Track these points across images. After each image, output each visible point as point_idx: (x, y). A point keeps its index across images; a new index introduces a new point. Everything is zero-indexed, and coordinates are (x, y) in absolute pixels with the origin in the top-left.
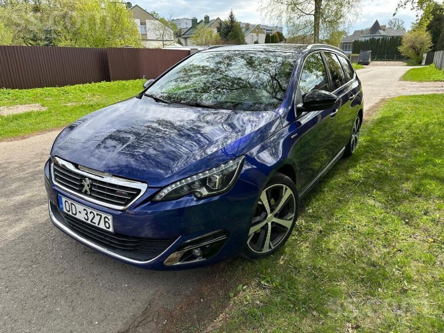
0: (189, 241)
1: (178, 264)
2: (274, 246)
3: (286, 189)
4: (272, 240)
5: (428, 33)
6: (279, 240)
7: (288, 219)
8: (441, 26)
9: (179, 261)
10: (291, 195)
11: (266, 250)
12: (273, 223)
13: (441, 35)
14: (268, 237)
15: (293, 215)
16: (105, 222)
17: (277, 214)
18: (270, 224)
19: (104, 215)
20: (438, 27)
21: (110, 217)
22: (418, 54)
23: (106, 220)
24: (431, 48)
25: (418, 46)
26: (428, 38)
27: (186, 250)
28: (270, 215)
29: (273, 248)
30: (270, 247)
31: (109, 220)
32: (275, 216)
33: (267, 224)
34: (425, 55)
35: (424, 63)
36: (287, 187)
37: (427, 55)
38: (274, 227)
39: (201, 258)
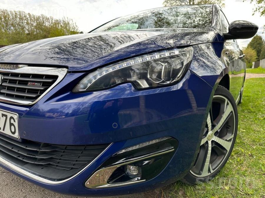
0: (124, 151)
1: (106, 186)
2: (213, 170)
3: (228, 104)
4: (211, 162)
5: (254, 51)
6: (218, 163)
7: (228, 140)
8: (261, 47)
9: (108, 182)
10: (232, 112)
11: (205, 173)
12: (213, 141)
13: (261, 52)
14: (208, 159)
15: (233, 136)
16: (11, 124)
17: (217, 132)
18: (210, 142)
19: (9, 115)
20: (259, 48)
21: (16, 117)
22: (249, 62)
23: (12, 121)
24: (257, 59)
25: (249, 58)
26: (254, 54)
27: (118, 166)
28: (210, 133)
29: (212, 171)
30: (209, 171)
31: (15, 121)
32: (216, 134)
33: (207, 142)
34: (253, 63)
35: (253, 67)
36: (229, 102)
37: (255, 63)
38: (214, 147)
39: (139, 178)
